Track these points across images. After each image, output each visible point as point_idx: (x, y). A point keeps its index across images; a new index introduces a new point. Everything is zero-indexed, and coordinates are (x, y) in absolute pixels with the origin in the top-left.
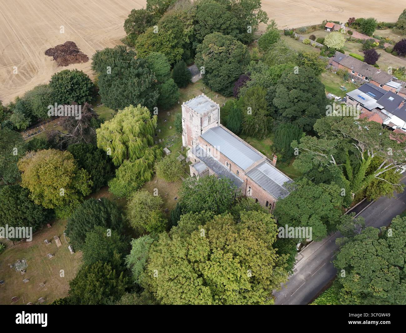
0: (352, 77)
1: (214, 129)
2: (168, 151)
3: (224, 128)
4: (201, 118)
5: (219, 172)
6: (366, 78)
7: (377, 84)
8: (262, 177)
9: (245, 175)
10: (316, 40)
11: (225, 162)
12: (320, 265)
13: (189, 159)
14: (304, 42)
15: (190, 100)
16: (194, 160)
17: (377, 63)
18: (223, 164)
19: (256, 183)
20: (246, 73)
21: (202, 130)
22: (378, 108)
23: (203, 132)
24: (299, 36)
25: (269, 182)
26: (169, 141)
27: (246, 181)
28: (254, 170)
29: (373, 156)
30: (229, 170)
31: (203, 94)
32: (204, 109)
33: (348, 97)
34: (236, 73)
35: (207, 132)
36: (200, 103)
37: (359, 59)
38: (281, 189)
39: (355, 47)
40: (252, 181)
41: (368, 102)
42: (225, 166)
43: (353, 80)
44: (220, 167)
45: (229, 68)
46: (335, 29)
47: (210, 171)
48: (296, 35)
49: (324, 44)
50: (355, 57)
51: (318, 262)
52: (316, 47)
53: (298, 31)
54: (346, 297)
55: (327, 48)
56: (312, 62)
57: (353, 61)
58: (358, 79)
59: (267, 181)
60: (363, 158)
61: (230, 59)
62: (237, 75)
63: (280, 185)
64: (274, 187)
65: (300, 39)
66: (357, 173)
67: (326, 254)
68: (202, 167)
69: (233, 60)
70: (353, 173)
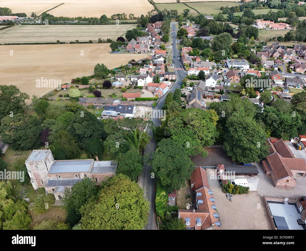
0: (97, 106)
1: (53, 165)
2: (27, 199)
3: (59, 161)
4: (45, 162)
5: (74, 184)
6: (103, 104)
7: (109, 105)
8: (99, 169)
9: (91, 173)
10: (63, 96)
11: (74, 176)
12: (147, 185)
13: (47, 192)
14: (57, 100)
15: (28, 158)
16: (52, 190)
17: (102, 95)
18: (74, 178)
19: (98, 173)
20: (44, 129)
21: (48, 169)
22: (118, 114)
23: (49, 170)
24: (51, 98)
25: (104, 168)
26: (21, 195)
27: (92, 177)
28: (93, 169)
29: (136, 130)
30: (79, 179)
31: (34, 150)
32: (42, 156)
33: (102, 116)
34: (38, 132)
35: (51, 168)
36: (37, 155)
37: (93, 97)
38: (111, 167)
39: (85, 92)
40: (96, 174)
41: (113, 113)
42: (76, 178)
43: (98, 108)
44: (73, 181)
45: (32, 131)
46: (68, 87)
47: (68, 187)
48: (49, 98)
49: (70, 97)
50: (90, 97)
51: (146, 185)
52: (66, 100)
53: (48, 96)
54: (164, 181)
55: (74, 98)
56: (76, 108)
57: (91, 99)
58: (100, 106)
59: (103, 169)
60: (133, 133)
61: (29, 126)
62: (39, 132)
63: (110, 166)
64: (108, 169)
65: (53, 99)
66: (134, 140)
67: (146, 180)
68: (61, 189)
69: (32, 125)
70: (133, 142)
